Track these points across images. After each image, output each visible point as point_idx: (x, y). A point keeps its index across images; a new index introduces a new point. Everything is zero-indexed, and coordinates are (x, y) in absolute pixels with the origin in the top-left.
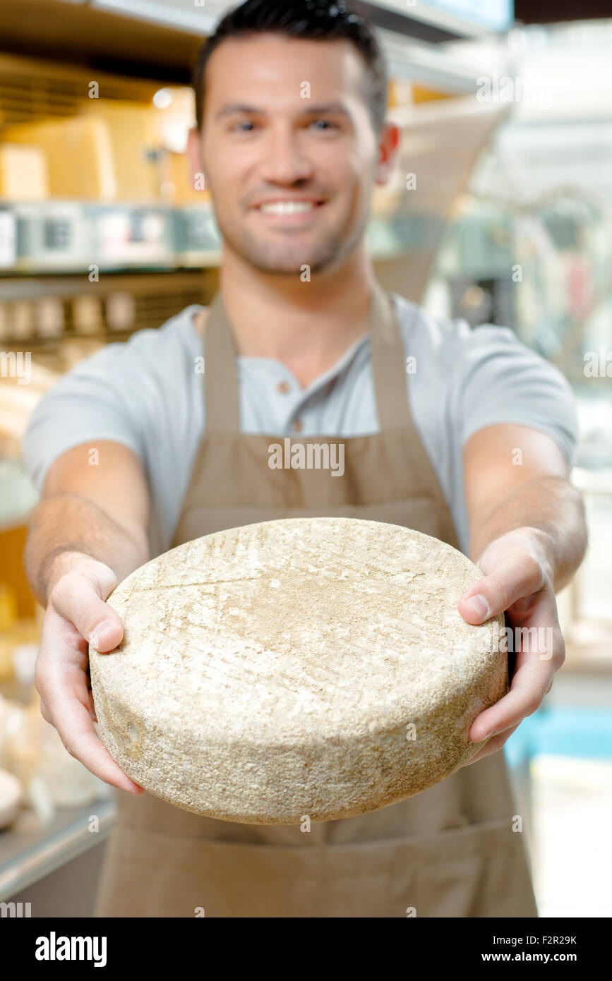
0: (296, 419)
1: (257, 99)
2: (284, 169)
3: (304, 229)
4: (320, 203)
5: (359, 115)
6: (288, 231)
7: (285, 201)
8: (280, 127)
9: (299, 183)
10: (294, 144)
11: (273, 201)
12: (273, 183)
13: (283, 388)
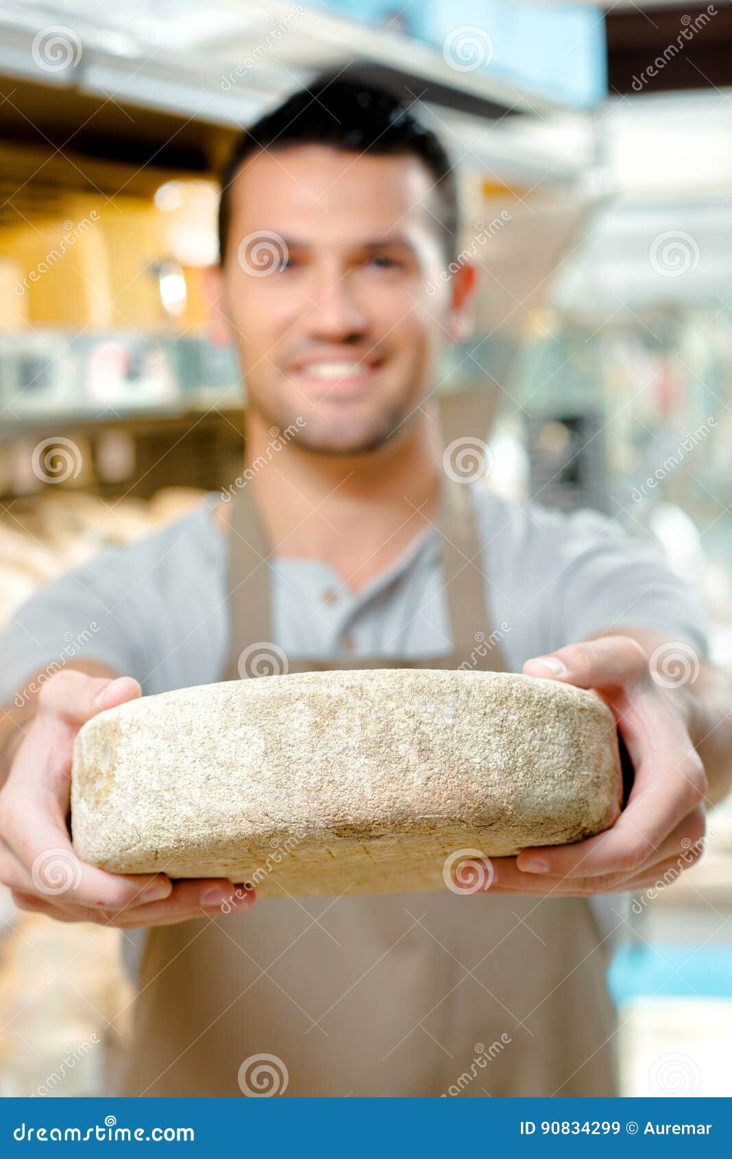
0: (346, 634)
1: (301, 230)
2: (333, 319)
3: (356, 398)
4: (377, 364)
5: (428, 251)
6: (338, 400)
7: (333, 360)
8: (328, 266)
9: (352, 339)
10: (347, 288)
11: (318, 361)
12: (320, 338)
13: (330, 597)
